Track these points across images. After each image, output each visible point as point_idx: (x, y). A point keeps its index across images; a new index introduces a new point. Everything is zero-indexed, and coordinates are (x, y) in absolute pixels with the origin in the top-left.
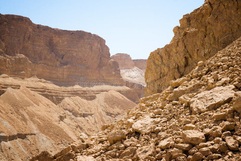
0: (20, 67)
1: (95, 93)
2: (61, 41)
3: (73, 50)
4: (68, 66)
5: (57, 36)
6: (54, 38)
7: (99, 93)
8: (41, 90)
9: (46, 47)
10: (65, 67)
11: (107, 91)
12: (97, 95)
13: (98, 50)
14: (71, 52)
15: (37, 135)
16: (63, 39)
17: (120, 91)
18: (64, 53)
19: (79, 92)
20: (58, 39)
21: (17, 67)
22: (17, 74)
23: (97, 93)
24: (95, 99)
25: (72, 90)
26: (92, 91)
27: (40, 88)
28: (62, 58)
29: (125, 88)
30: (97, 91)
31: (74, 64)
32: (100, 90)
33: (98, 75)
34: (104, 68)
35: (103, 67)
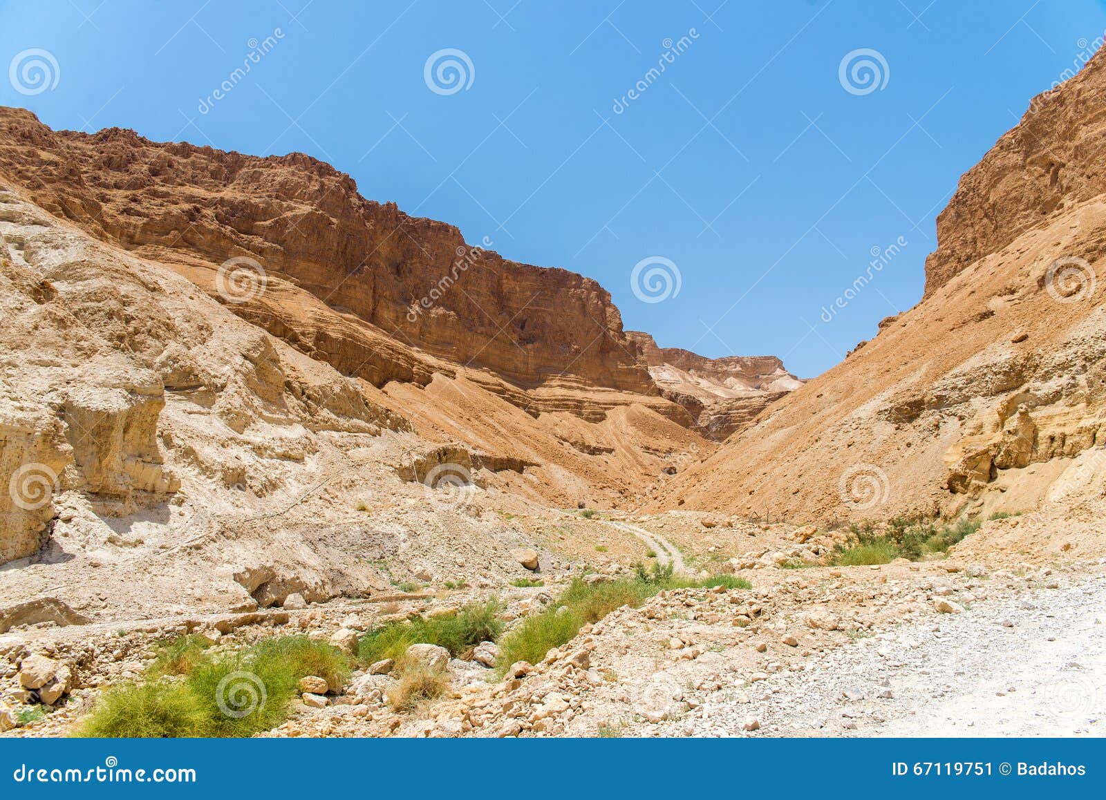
0: (446, 334)
1: (602, 408)
2: (518, 289)
3: (544, 311)
4: (537, 345)
5: (510, 277)
6: (505, 281)
7: (609, 409)
8: (497, 387)
9: (492, 298)
10: (530, 346)
11: (626, 404)
12: (607, 412)
13: (597, 313)
14: (540, 314)
15: (544, 467)
16: (523, 283)
17: (653, 407)
18: (525, 318)
19: (570, 403)
20: (513, 283)
21: (439, 333)
22: (441, 350)
23: (606, 409)
24: (603, 419)
25: (553, 398)
26: (596, 403)
27: (493, 384)
28: (522, 328)
29: (662, 401)
30: (606, 404)
31: (549, 342)
32: (610, 402)
33: (601, 371)
34: (611, 353)
35: (608, 352)
